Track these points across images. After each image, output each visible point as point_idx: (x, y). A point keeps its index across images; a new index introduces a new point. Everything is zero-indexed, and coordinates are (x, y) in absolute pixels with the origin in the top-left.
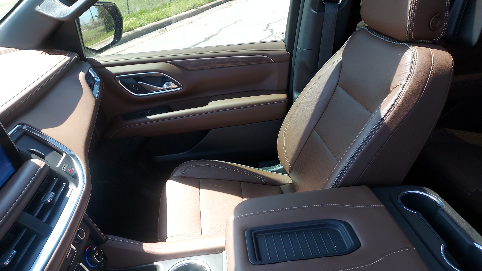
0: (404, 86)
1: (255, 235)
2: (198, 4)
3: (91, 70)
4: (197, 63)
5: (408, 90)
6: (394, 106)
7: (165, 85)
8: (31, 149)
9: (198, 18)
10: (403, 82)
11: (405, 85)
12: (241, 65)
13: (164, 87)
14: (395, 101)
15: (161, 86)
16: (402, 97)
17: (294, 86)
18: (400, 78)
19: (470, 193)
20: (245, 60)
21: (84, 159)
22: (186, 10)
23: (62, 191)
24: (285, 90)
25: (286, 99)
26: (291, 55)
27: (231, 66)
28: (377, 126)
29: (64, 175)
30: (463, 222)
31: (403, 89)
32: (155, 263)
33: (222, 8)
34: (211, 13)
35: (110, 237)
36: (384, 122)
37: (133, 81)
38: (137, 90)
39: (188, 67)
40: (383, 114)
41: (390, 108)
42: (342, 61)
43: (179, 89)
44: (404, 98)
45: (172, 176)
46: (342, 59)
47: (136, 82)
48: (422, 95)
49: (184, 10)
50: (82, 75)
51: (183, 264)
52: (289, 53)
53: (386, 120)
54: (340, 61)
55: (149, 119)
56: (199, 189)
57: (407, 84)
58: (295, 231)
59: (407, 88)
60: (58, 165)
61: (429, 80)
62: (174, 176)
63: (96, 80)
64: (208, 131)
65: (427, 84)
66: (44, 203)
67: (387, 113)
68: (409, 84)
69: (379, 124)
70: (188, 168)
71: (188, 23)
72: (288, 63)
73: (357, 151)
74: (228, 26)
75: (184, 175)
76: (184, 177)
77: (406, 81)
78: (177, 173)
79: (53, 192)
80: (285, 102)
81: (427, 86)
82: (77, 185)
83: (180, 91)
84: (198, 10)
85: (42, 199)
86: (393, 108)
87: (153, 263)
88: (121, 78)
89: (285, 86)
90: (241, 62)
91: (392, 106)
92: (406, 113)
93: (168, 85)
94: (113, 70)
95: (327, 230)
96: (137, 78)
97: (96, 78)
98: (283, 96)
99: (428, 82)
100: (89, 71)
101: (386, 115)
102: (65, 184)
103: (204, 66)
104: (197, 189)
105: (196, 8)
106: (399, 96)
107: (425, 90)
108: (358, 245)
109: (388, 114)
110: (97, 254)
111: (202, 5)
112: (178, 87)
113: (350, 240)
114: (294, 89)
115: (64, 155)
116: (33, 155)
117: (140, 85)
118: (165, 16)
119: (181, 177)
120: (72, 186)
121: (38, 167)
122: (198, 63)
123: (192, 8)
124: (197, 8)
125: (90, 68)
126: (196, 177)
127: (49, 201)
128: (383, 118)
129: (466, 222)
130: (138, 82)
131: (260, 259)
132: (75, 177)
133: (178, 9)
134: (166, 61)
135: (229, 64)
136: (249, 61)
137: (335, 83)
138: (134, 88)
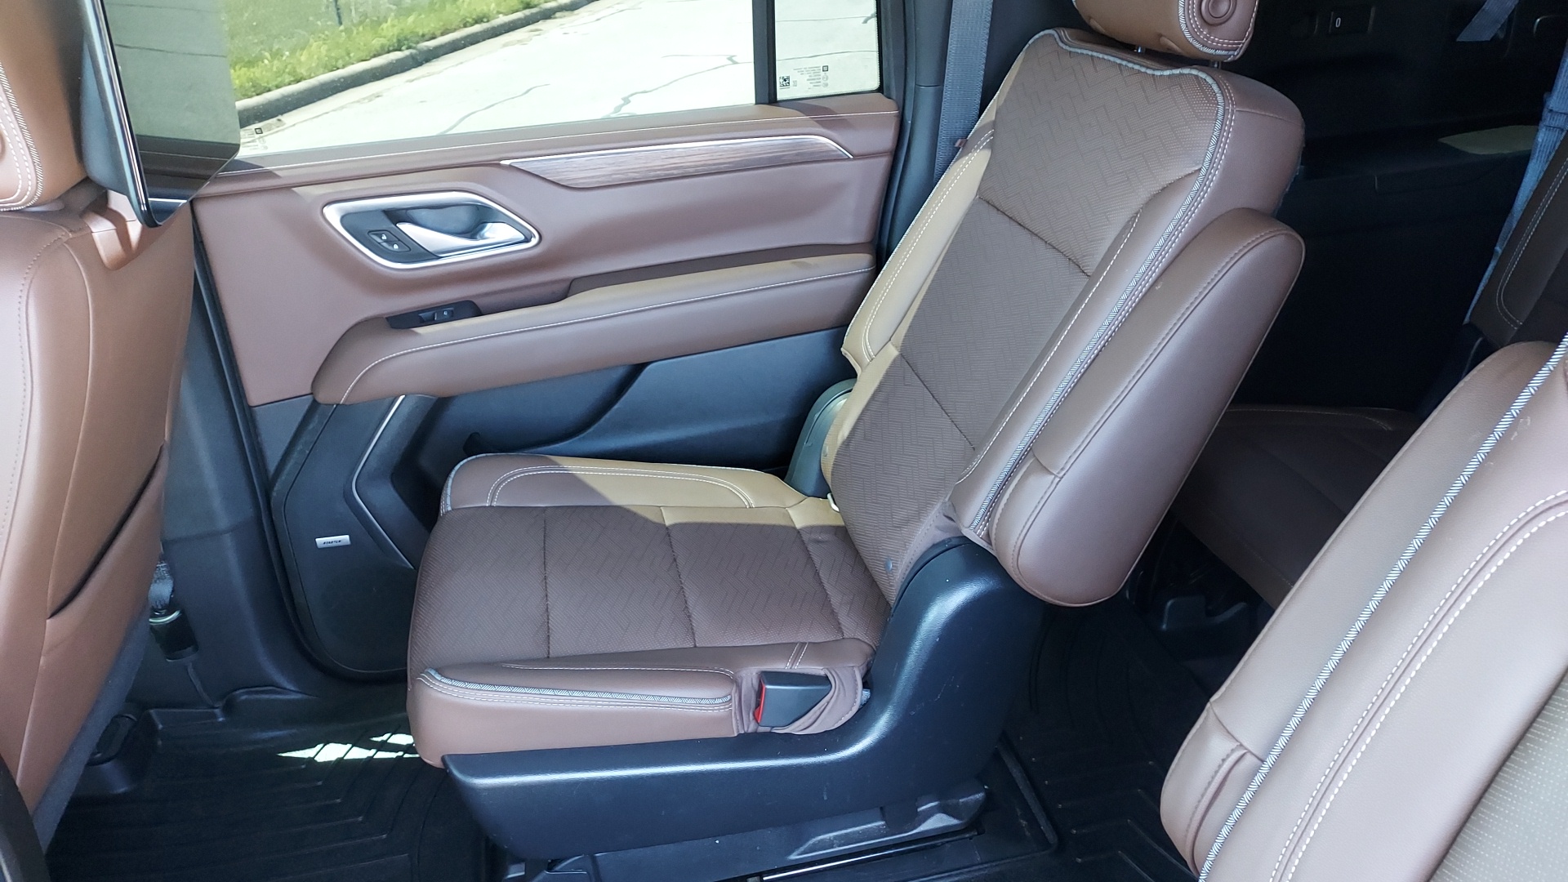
2: (421, 33)
9: (407, 81)
22: (372, 55)
33: (505, 45)
34: (462, 63)
49: (363, 55)
71: (364, 99)
74: (493, 105)
84: (416, 54)
105: (409, 48)
111: (433, 38)
118: (288, 78)
123: (394, 46)
124: (414, 48)
133: (344, 54)
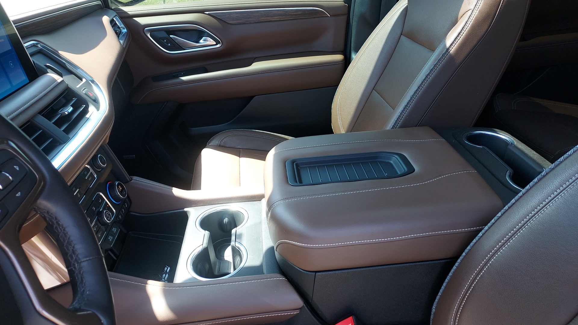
0: (473, 11)
1: (296, 165)
3: (116, 19)
4: (238, 15)
5: (478, 15)
6: (461, 34)
7: (201, 41)
8: (47, 64)
10: (472, 7)
11: (475, 9)
12: (290, 19)
13: (201, 43)
14: (463, 28)
15: (198, 42)
16: (471, 23)
17: (352, 45)
18: (469, 4)
19: (553, 156)
20: (295, 13)
21: (106, 89)
23: (81, 110)
24: (342, 51)
25: (342, 61)
26: (349, 7)
27: (278, 20)
28: (442, 57)
29: (85, 97)
30: (535, 154)
31: (472, 14)
32: (186, 209)
35: (135, 178)
36: (449, 52)
37: (164, 35)
38: (169, 46)
39: (229, 20)
40: (448, 44)
41: (457, 37)
42: (407, 6)
43: (218, 46)
44: (472, 24)
45: (208, 144)
46: (407, 4)
47: (168, 36)
48: (494, 22)
50: (106, 19)
51: (218, 210)
52: (346, 4)
53: (452, 50)
54: (404, 7)
55: (183, 81)
56: (239, 158)
57: (477, 8)
58: (342, 163)
59: (476, 13)
60: (78, 87)
61: (502, 3)
62: (211, 145)
63: (122, 30)
64: (252, 97)
65: (500, 9)
66: (61, 115)
67: (453, 42)
68: (478, 8)
69: (443, 55)
70: (227, 136)
72: (345, 17)
73: (419, 88)
75: (222, 144)
76: (222, 146)
77: (476, 5)
78: (215, 141)
79: (71, 107)
80: (341, 63)
81: (499, 11)
82: (98, 108)
83: (219, 48)
85: (59, 111)
86: (460, 36)
87: (184, 209)
88: (151, 31)
89: (341, 47)
90: (290, 15)
91: (459, 34)
92: (475, 42)
93: (205, 40)
94: (142, 21)
95: (379, 163)
96: (169, 31)
97: (122, 27)
98: (339, 57)
99: (501, 5)
100: (114, 18)
101: (451, 45)
102: (85, 106)
103: (247, 20)
104: (238, 158)
106: (467, 22)
107: (497, 15)
108: (411, 170)
109: (454, 44)
110: (120, 189)
112: (216, 44)
113: (403, 167)
114: (352, 49)
115: (84, 80)
116: (49, 70)
117: (172, 39)
119: (219, 146)
120: (92, 109)
121: (55, 80)
122: (240, 15)
125: (116, 16)
126: (235, 147)
127: (66, 113)
128: (448, 49)
129: (538, 154)
130: (171, 36)
131: (301, 182)
132: (96, 101)
134: (203, 12)
135: (276, 17)
136: (300, 14)
137: (399, 32)
138: (165, 43)
